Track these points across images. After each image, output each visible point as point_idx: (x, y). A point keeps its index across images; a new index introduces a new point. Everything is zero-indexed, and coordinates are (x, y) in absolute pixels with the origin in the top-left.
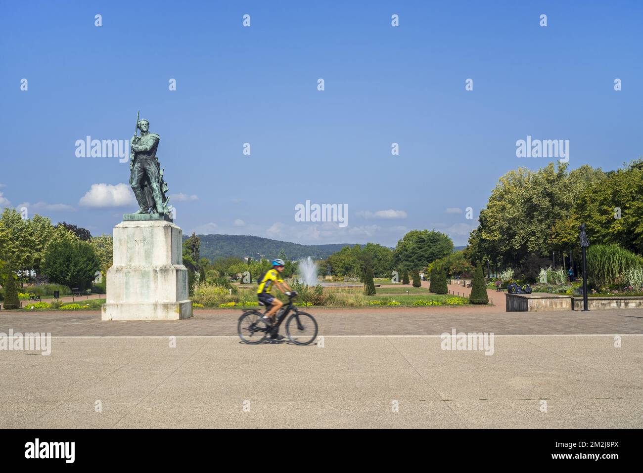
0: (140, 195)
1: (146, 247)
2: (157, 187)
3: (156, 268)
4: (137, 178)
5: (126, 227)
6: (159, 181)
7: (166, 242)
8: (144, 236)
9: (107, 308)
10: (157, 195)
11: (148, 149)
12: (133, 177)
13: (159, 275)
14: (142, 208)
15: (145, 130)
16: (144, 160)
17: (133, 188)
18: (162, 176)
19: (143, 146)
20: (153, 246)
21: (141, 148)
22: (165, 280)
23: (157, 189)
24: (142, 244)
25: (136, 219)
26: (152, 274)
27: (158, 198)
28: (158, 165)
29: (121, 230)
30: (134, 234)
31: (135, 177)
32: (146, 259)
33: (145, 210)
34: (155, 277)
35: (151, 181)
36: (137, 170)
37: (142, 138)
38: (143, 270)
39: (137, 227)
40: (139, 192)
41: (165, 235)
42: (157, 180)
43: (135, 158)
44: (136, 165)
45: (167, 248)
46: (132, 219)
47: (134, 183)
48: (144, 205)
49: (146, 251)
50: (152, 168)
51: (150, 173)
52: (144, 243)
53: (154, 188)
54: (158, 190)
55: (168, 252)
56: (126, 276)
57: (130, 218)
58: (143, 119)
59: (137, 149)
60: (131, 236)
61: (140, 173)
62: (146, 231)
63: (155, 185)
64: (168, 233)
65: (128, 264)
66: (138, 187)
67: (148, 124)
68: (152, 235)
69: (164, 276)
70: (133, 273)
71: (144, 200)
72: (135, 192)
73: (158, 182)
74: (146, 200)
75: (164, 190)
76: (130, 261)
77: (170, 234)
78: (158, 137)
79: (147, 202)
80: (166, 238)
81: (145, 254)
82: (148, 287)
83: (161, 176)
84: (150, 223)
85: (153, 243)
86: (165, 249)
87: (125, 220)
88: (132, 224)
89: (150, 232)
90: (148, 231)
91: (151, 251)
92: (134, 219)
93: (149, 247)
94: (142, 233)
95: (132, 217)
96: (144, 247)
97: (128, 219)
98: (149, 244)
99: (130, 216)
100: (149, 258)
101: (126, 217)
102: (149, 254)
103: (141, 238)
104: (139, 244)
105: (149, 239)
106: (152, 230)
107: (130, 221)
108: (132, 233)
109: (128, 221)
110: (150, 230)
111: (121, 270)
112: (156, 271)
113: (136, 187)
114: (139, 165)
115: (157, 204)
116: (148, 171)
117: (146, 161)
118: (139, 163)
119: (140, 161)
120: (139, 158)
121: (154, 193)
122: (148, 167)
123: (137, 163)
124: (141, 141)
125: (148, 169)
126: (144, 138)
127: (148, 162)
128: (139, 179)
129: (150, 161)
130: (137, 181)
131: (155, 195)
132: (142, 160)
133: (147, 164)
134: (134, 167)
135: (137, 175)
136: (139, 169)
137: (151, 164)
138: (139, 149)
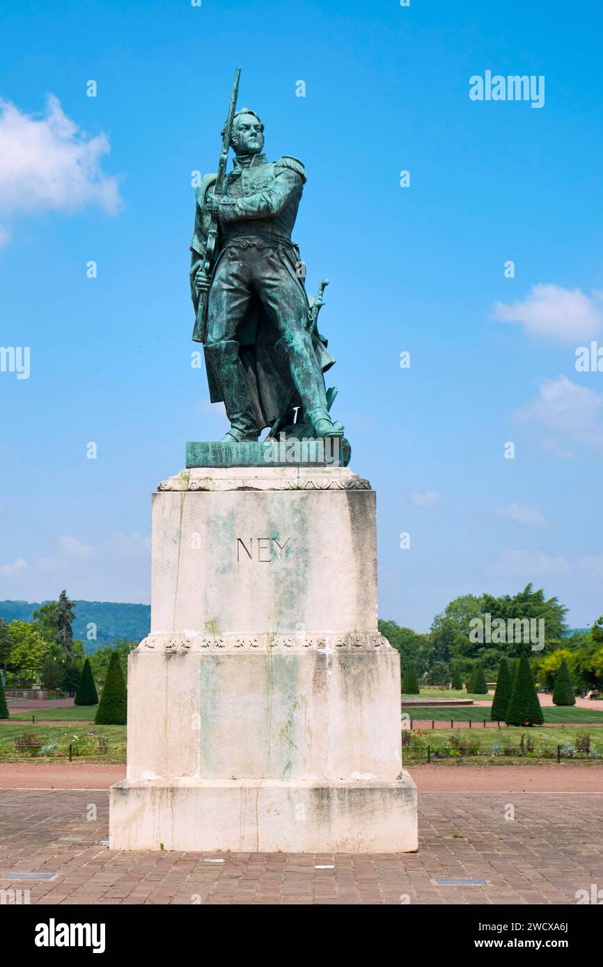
1: (279, 564)
2: (306, 345)
3: (322, 644)
4: (224, 318)
5: (201, 489)
6: (309, 323)
8: (271, 525)
10: (309, 375)
12: (211, 311)
13: (334, 673)
14: (242, 427)
15: (253, 146)
16: (253, 250)
17: (211, 354)
18: (319, 307)
20: (306, 563)
21: (243, 203)
22: (359, 696)
23: (306, 353)
24: (266, 555)
25: (235, 458)
26: (306, 669)
27: (314, 386)
30: (232, 516)
31: (218, 311)
32: (280, 612)
34: (319, 682)
35: (283, 325)
36: (226, 286)
37: (245, 173)
38: (272, 652)
39: (243, 488)
41: (354, 518)
42: (304, 321)
43: (220, 243)
44: (221, 271)
45: (362, 573)
46: (220, 459)
47: (215, 335)
48: (244, 416)
49: (278, 582)
50: (283, 281)
51: (277, 296)
52: (272, 551)
53: (297, 349)
54: (311, 356)
55: (363, 584)
56: (206, 674)
57: (210, 456)
58: (245, 109)
59: (228, 209)
60: (220, 523)
61: (236, 299)
62: (282, 504)
63: (298, 339)
64: (363, 512)
66: (228, 351)
67: (264, 125)
68: (303, 521)
69: (356, 681)
70: (230, 666)
71: (249, 397)
73: (307, 331)
75: (324, 361)
77: (372, 515)
78: (301, 169)
79: (254, 405)
80: (357, 531)
81: (277, 591)
82: (292, 718)
83: (315, 311)
84: (292, 476)
85: (307, 550)
86: (355, 574)
87: (192, 463)
88: (224, 478)
89: (295, 507)
90: (288, 504)
91: (301, 578)
92: (227, 459)
93: (291, 565)
94: (265, 511)
95: (220, 452)
96: (272, 564)
97: (206, 459)
98: (291, 556)
99: (210, 448)
100: (293, 607)
101: (197, 454)
102: (293, 593)
103: (262, 529)
104: (254, 552)
105: (293, 533)
106: (302, 499)
107: (211, 467)
108: (224, 513)
109: (203, 466)
110: (294, 501)
111: (186, 653)
112: (322, 658)
113: (224, 347)
114: (235, 267)
115: (310, 409)
116: (268, 291)
117: (261, 255)
118: (235, 259)
119: (238, 254)
120: (236, 244)
121: (297, 369)
122: (268, 275)
123: (227, 260)
124: (243, 181)
125: (268, 282)
126: (251, 175)
127: (267, 257)
128: (232, 319)
129: (276, 256)
130: (224, 329)
131: (299, 375)
132: (244, 250)
133: (266, 263)
134: (216, 278)
135: (228, 304)
136: (232, 285)
137: (280, 265)
138: (236, 209)
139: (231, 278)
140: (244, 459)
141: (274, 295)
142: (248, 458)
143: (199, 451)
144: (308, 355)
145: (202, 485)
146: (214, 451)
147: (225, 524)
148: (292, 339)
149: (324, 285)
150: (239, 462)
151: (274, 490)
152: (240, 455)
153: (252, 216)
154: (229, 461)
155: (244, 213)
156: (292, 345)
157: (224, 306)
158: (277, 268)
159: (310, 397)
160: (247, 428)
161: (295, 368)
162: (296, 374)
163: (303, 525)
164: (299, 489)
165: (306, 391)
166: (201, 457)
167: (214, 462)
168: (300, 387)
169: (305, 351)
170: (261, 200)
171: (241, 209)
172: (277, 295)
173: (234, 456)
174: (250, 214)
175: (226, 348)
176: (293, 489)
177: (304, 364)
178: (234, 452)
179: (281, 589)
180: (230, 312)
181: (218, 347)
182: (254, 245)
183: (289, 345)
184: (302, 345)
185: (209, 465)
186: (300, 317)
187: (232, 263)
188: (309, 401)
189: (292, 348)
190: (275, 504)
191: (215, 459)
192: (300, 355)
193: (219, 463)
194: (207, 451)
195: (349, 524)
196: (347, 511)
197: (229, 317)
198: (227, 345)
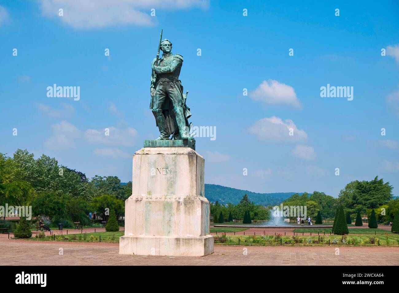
0: (161, 120)
1: (168, 176)
2: (180, 111)
3: (179, 199)
4: (158, 102)
6: (182, 104)
7: (191, 171)
8: (166, 164)
10: (180, 120)
11: (172, 71)
12: (155, 100)
13: (182, 207)
15: (168, 50)
16: (166, 82)
17: (154, 113)
18: (186, 99)
19: (166, 67)
20: (176, 175)
21: (163, 68)
22: (189, 213)
23: (180, 113)
24: (164, 173)
25: (158, 145)
26: (175, 206)
27: (182, 123)
28: (181, 88)
29: (142, 157)
30: (155, 161)
31: (156, 100)
32: (168, 189)
33: (167, 136)
34: (178, 209)
35: (174, 105)
36: (158, 93)
37: (165, 59)
38: (165, 200)
39: (159, 154)
40: (160, 117)
41: (190, 163)
42: (180, 104)
43: (157, 80)
44: (157, 88)
45: (192, 178)
46: (153, 145)
47: (155, 107)
48: (165, 131)
49: (168, 181)
50: (175, 91)
51: (173, 96)
52: (166, 172)
53: (177, 112)
54: (182, 114)
55: (192, 181)
56: (147, 206)
57: (151, 144)
58: (166, 40)
59: (159, 70)
60: (152, 163)
61: (161, 97)
62: (169, 158)
63: (178, 109)
64: (193, 161)
66: (159, 112)
67: (171, 45)
68: (175, 163)
69: (188, 209)
70: (154, 205)
71: (166, 125)
72: (156, 117)
73: (181, 106)
74: (167, 126)
75: (188, 115)
77: (195, 162)
78: (182, 58)
79: (168, 127)
80: (190, 166)
81: (167, 183)
82: (170, 219)
83: (184, 100)
84: (173, 150)
85: (176, 172)
86: (190, 179)
87: (145, 146)
88: (154, 151)
89: (173, 159)
90: (171, 159)
91: (174, 180)
92: (155, 145)
93: (171, 176)
94: (165, 160)
96: (166, 175)
97: (149, 145)
98: (172, 173)
100: (172, 188)
102: (172, 184)
103: (164, 165)
104: (161, 172)
105: (172, 167)
106: (175, 157)
107: (151, 147)
108: (153, 161)
109: (149, 147)
110: (173, 158)
111: (141, 200)
112: (179, 202)
113: (157, 111)
114: (161, 87)
115: (180, 130)
116: (170, 94)
117: (169, 84)
118: (161, 85)
120: (161, 81)
122: (170, 90)
123: (159, 85)
124: (164, 62)
125: (170, 92)
126: (166, 60)
128: (160, 103)
129: (173, 84)
130: (158, 106)
131: (178, 120)
132: (164, 82)
133: (170, 86)
134: (156, 90)
135: (159, 98)
136: (160, 93)
137: (174, 86)
138: (161, 70)
139: (160, 91)
142: (161, 145)
143: (147, 142)
144: (181, 114)
145: (147, 153)
147: (153, 164)
148: (176, 109)
149: (187, 93)
150: (159, 146)
151: (168, 154)
152: (159, 144)
155: (163, 72)
157: (158, 99)
158: (173, 88)
159: (181, 127)
160: (165, 135)
161: (177, 118)
164: (174, 154)
165: (180, 124)
166: (148, 144)
168: (178, 123)
171: (162, 70)
173: (157, 144)
174: (165, 72)
176: (173, 154)
177: (179, 117)
178: (157, 143)
179: (169, 183)
180: (159, 101)
184: (179, 111)
186: (179, 102)
189: (176, 112)
190: (167, 158)
191: (152, 145)
192: (178, 114)
193: (153, 146)
194: (150, 142)
195: (189, 164)
196: (188, 161)
197: (159, 102)
198: (158, 110)
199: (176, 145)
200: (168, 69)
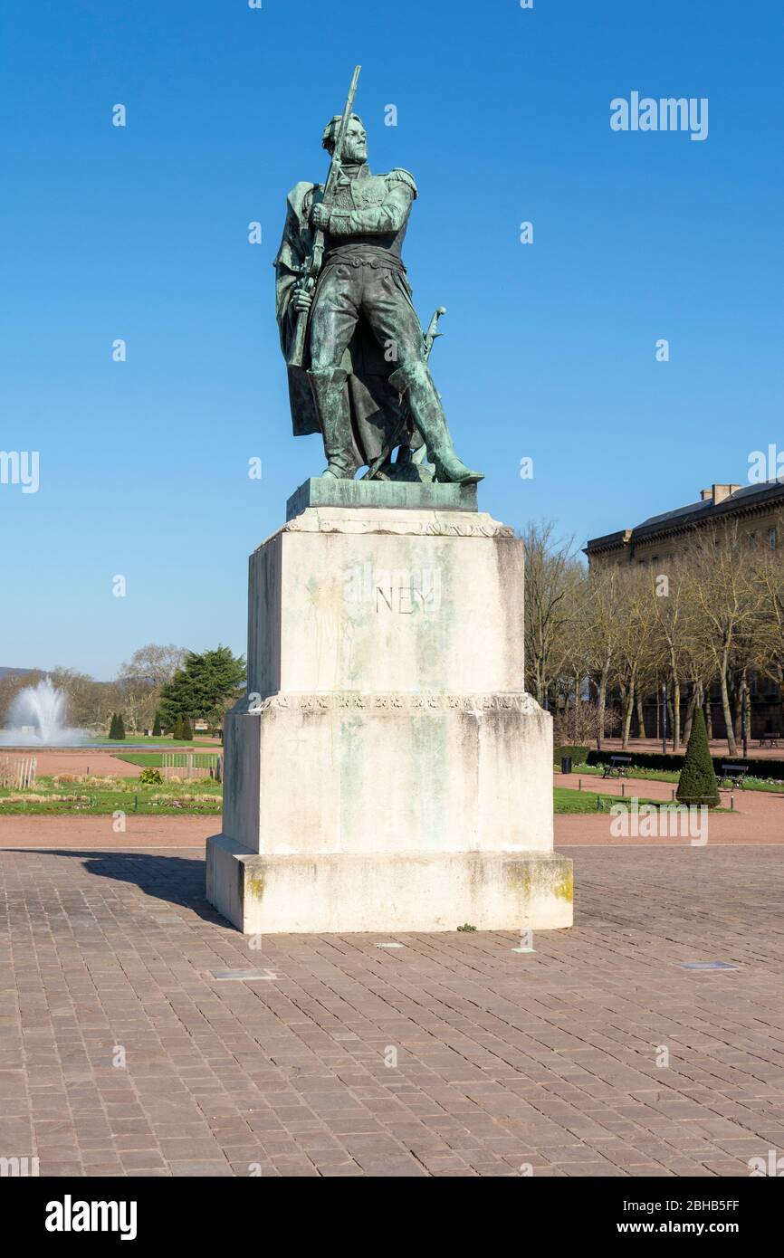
0: (341, 411)
1: (421, 616)
3: (471, 706)
4: (333, 341)
5: (335, 531)
7: (505, 601)
9: (270, 877)
10: (433, 410)
12: (320, 334)
13: (485, 735)
14: (342, 464)
15: (361, 154)
16: (365, 270)
17: (319, 380)
19: (373, 212)
20: (450, 616)
21: (356, 216)
22: (509, 759)
26: (455, 729)
29: (317, 541)
30: (369, 562)
31: (328, 333)
32: (422, 670)
33: (351, 472)
34: (470, 745)
35: (402, 354)
36: (335, 307)
37: (354, 184)
38: (418, 714)
39: (379, 532)
41: (501, 569)
42: (422, 351)
43: (328, 258)
44: (329, 290)
45: (509, 627)
46: (347, 498)
47: (324, 361)
48: (347, 451)
49: (420, 636)
50: (398, 305)
53: (418, 381)
55: (509, 640)
56: (348, 737)
57: (337, 495)
59: (341, 222)
62: (424, 549)
63: (422, 370)
64: (511, 562)
65: (348, 686)
66: (336, 378)
68: (447, 570)
69: (507, 746)
70: (374, 727)
71: (350, 431)
76: (354, 676)
77: (520, 565)
80: (504, 583)
81: (419, 647)
82: (439, 786)
85: (451, 602)
87: (317, 501)
88: (356, 520)
89: (440, 554)
90: (431, 552)
91: (444, 633)
92: (355, 499)
93: (433, 618)
94: (405, 557)
95: (347, 490)
96: (413, 616)
97: (332, 497)
99: (337, 485)
100: (436, 664)
101: (322, 492)
102: (435, 648)
106: (447, 545)
107: (338, 507)
108: (362, 558)
109: (329, 505)
110: (437, 548)
111: (323, 714)
112: (471, 721)
113: (332, 374)
114: (346, 288)
115: (438, 448)
116: (382, 315)
117: (375, 275)
118: (345, 278)
119: (349, 274)
120: (347, 261)
121: (419, 403)
122: (381, 298)
123: (335, 278)
124: (354, 193)
125: (382, 305)
126: (361, 186)
127: (382, 279)
128: (341, 344)
129: (390, 277)
130: (332, 355)
131: (422, 410)
132: (357, 268)
133: (380, 284)
134: (322, 298)
135: (336, 327)
136: (342, 306)
137: (395, 288)
138: (352, 223)
139: (341, 298)
140: (373, 499)
141: (390, 320)
142: (377, 498)
143: (323, 489)
145: (335, 526)
146: (341, 489)
148: (414, 370)
150: (368, 502)
151: (415, 534)
152: (369, 495)
153: (371, 232)
154: (358, 501)
155: (360, 228)
156: (413, 376)
157: (333, 328)
158: (392, 292)
159: (437, 435)
160: (347, 465)
161: (417, 402)
162: (418, 408)
163: (447, 574)
164: (441, 534)
165: (432, 427)
166: (326, 494)
167: (341, 502)
168: (424, 423)
169: (428, 383)
170: (382, 215)
171: (357, 223)
172: (395, 320)
173: (363, 494)
174: (368, 229)
175: (334, 376)
176: (435, 535)
177: (428, 398)
178: (363, 491)
179: (423, 644)
180: (338, 336)
181: (326, 374)
182: (368, 263)
183: (410, 377)
184: (425, 378)
185: (335, 503)
186: (420, 347)
187: (341, 282)
188: (436, 438)
189: (413, 380)
190: (417, 550)
191: (342, 498)
192: (422, 388)
193: (346, 503)
194: (334, 488)
195: (497, 574)
196: (494, 562)
197: (338, 341)
198: (336, 372)
199: (434, 503)
200: (383, 220)
